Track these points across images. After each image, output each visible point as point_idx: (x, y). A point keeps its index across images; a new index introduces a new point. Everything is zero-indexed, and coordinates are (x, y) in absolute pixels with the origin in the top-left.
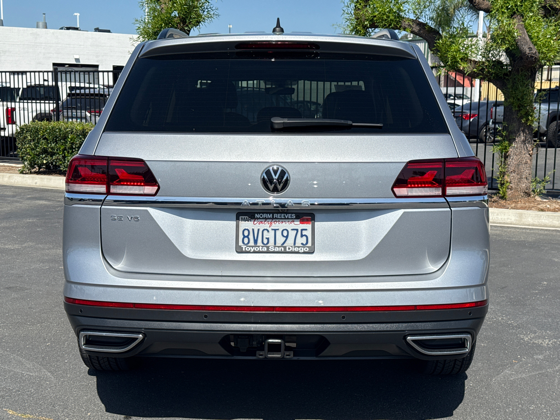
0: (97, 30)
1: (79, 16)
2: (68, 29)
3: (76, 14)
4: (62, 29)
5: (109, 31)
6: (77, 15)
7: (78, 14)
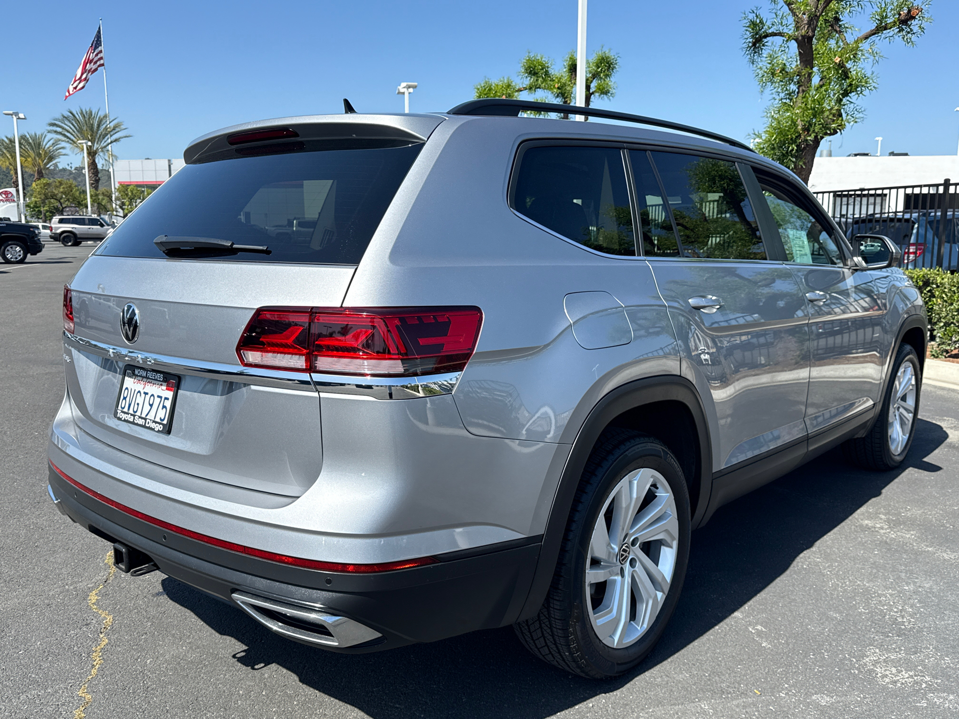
0: (892, 154)
1: (882, 141)
2: (856, 155)
3: (877, 139)
4: (849, 156)
5: (906, 154)
6: (878, 141)
7: (880, 139)
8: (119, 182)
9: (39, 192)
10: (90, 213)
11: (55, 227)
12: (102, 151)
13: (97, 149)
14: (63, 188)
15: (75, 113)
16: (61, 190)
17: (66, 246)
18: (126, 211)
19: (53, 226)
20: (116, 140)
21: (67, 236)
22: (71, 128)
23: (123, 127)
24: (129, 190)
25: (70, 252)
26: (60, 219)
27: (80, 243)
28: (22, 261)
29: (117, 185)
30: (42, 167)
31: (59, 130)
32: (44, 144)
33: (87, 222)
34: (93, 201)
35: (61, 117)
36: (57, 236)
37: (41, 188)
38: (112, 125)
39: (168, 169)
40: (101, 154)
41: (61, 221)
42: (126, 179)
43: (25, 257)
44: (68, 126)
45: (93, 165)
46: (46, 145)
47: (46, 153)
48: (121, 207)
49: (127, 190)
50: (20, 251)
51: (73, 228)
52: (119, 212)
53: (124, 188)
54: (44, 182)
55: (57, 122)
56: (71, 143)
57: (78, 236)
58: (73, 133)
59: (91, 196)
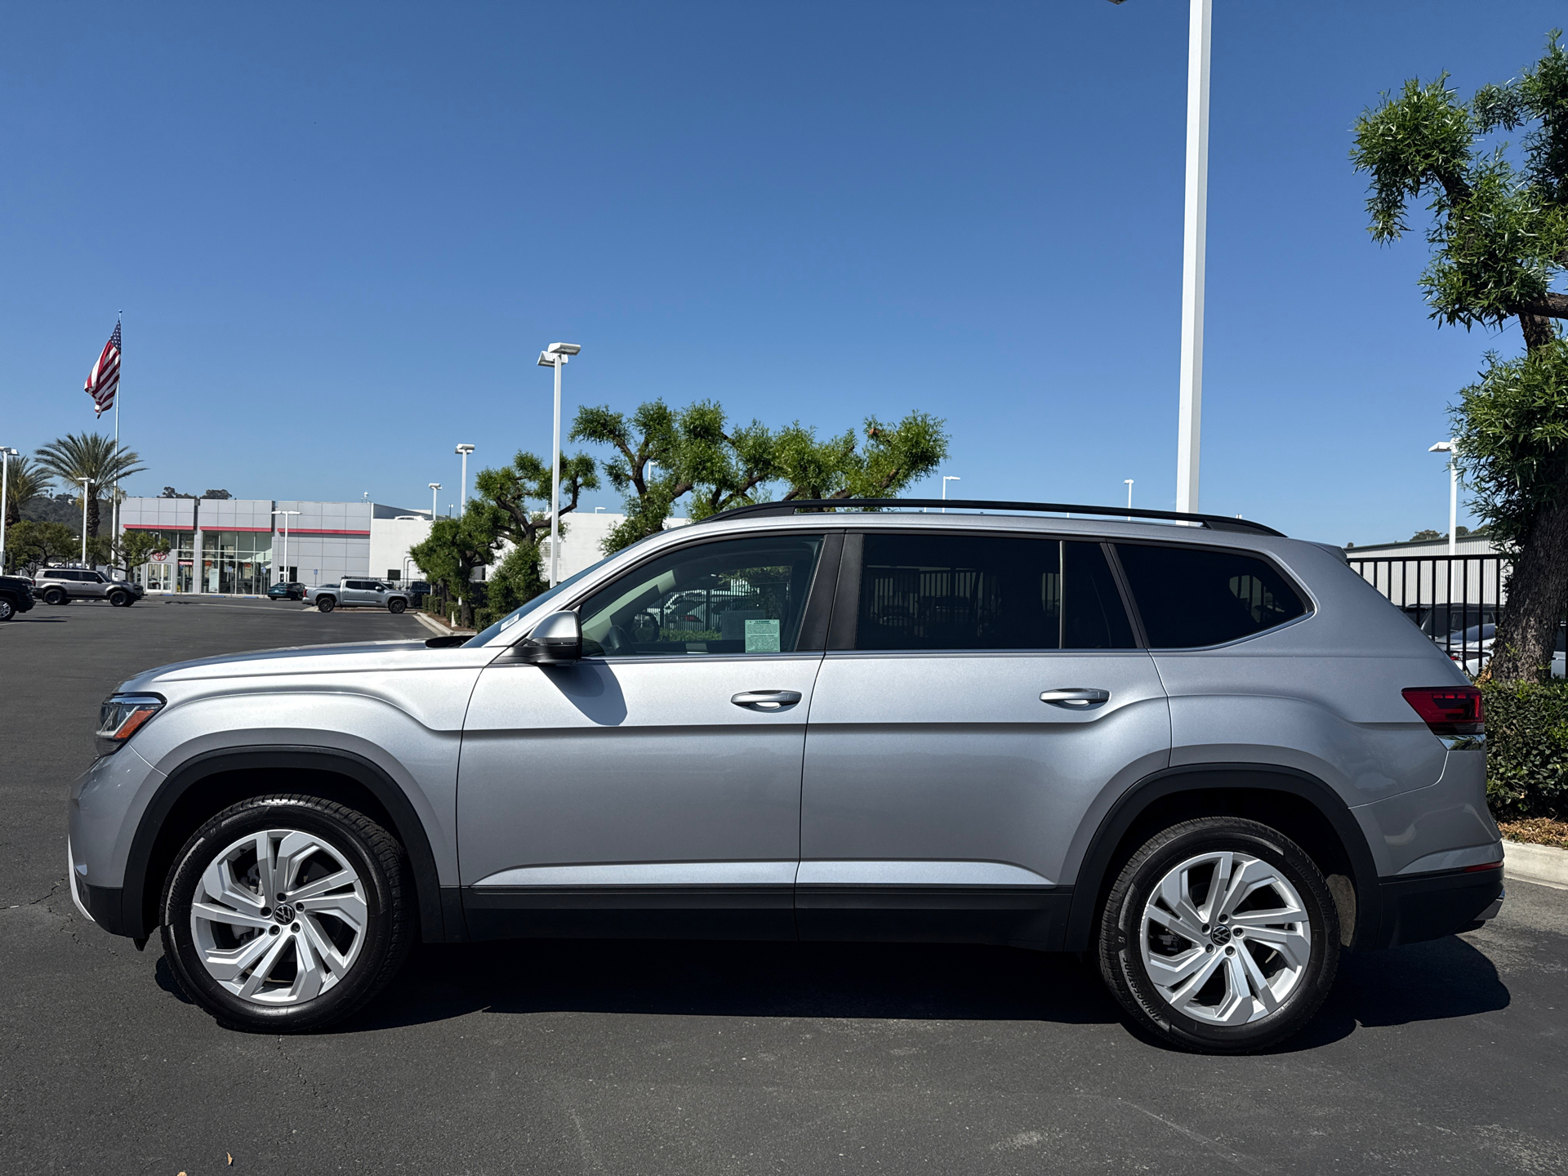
8: (125, 526)
9: (17, 536)
10: (83, 565)
11: (39, 582)
12: (107, 487)
13: (100, 483)
14: (50, 533)
15: (76, 438)
16: (48, 535)
17: (50, 604)
18: (131, 564)
19: (37, 580)
20: (125, 474)
21: (53, 592)
22: (67, 457)
23: (136, 460)
24: (138, 538)
25: (57, 610)
26: (46, 572)
27: (69, 601)
28: (8, 619)
29: (122, 531)
30: (17, 500)
31: (49, 458)
32: (24, 471)
33: (81, 576)
34: (89, 550)
35: (55, 443)
36: (40, 592)
37: (21, 531)
38: (123, 455)
39: (193, 510)
40: (105, 491)
41: (47, 575)
42: (135, 521)
43: (12, 614)
44: (63, 454)
45: (93, 503)
46: (27, 472)
47: (25, 483)
48: (125, 559)
49: (135, 538)
50: (7, 608)
51: (62, 583)
52: (122, 565)
53: (133, 531)
54: (26, 524)
55: (48, 449)
56: (64, 476)
57: (68, 593)
58: (70, 464)
59: (87, 544)
